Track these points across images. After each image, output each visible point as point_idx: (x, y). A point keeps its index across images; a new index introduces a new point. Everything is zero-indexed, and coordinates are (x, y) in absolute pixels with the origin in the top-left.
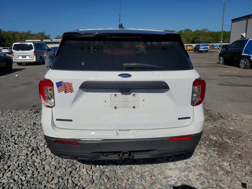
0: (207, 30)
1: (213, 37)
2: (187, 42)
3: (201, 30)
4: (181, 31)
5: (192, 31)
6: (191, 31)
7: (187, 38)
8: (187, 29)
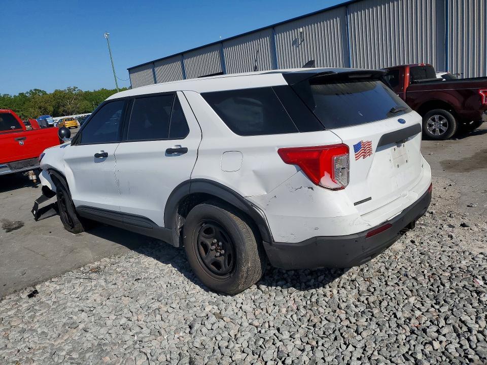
0: (77, 89)
1: (91, 101)
2: (43, 114)
3: (65, 90)
4: (22, 94)
5: (47, 93)
6: (44, 93)
7: (40, 108)
8: (35, 90)
